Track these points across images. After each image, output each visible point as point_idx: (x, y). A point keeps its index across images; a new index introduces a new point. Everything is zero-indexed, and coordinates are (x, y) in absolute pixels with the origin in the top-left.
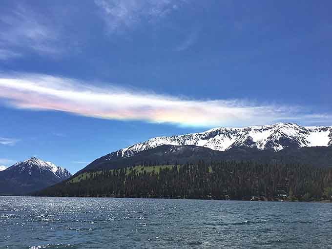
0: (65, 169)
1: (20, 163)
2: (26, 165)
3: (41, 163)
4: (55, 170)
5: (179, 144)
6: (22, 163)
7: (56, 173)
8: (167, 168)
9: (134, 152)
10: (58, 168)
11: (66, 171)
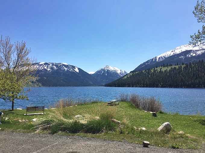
0: (125, 71)
1: (101, 69)
2: (104, 70)
3: (111, 68)
4: (119, 72)
5: (199, 48)
6: (102, 69)
7: (120, 73)
8: (175, 67)
9: (165, 57)
10: (121, 70)
11: (125, 72)
